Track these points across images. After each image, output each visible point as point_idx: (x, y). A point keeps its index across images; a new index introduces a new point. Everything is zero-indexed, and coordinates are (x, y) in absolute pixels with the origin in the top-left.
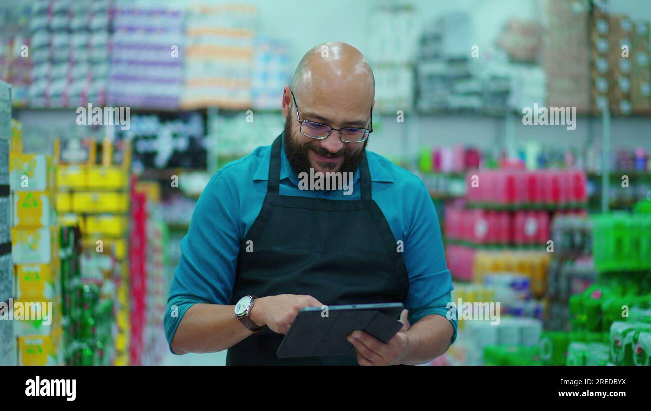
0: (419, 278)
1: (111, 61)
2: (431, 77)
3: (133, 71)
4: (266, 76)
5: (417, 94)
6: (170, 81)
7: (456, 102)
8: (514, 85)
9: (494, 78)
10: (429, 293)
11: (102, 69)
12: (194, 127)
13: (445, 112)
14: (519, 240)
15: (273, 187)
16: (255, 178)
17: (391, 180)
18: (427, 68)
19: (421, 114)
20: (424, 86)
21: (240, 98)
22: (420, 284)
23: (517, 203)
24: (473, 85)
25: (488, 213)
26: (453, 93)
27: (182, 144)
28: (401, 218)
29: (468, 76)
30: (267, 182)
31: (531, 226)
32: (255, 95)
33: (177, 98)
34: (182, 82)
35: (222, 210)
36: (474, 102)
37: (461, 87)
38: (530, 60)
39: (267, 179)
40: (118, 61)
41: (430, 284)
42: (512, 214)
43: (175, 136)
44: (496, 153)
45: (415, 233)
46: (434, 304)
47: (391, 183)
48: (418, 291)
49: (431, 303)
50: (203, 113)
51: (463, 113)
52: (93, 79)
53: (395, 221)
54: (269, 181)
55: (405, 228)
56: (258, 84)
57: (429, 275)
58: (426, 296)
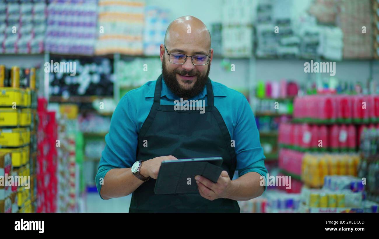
0: (243, 151)
1: (47, 22)
2: (265, 34)
3: (62, 29)
4: (153, 33)
5: (255, 45)
6: (89, 36)
7: (282, 50)
8: (321, 39)
9: (308, 34)
10: (249, 159)
11: (42, 28)
12: (105, 68)
13: (275, 58)
14: (335, 146)
15: (156, 101)
16: (146, 97)
17: (226, 96)
18: (262, 28)
19: (258, 59)
20: (261, 40)
21: (136, 48)
22: (243, 155)
23: (333, 120)
24: (294, 39)
25: (311, 126)
26: (280, 44)
27: (96, 79)
28: (231, 117)
29: (290, 33)
30: (153, 98)
31: (343, 136)
32: (145, 45)
33: (92, 48)
34: (97, 37)
35: (126, 115)
36: (295, 50)
37: (285, 40)
38: (332, 24)
39: (153, 97)
40: (52, 23)
41: (249, 155)
42: (329, 127)
43: (91, 73)
44: (309, 85)
45: (240, 124)
46: (252, 166)
47: (225, 97)
48: (243, 159)
49: (250, 165)
50: (110, 58)
51: (286, 58)
52: (35, 35)
53: (228, 118)
54: (154, 98)
55: (234, 122)
56: (148, 38)
57: (249, 149)
58: (248, 161)
